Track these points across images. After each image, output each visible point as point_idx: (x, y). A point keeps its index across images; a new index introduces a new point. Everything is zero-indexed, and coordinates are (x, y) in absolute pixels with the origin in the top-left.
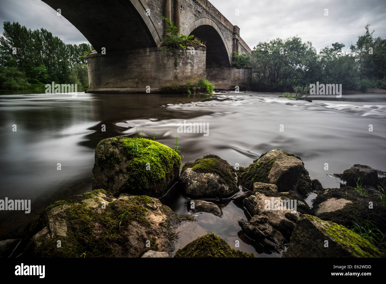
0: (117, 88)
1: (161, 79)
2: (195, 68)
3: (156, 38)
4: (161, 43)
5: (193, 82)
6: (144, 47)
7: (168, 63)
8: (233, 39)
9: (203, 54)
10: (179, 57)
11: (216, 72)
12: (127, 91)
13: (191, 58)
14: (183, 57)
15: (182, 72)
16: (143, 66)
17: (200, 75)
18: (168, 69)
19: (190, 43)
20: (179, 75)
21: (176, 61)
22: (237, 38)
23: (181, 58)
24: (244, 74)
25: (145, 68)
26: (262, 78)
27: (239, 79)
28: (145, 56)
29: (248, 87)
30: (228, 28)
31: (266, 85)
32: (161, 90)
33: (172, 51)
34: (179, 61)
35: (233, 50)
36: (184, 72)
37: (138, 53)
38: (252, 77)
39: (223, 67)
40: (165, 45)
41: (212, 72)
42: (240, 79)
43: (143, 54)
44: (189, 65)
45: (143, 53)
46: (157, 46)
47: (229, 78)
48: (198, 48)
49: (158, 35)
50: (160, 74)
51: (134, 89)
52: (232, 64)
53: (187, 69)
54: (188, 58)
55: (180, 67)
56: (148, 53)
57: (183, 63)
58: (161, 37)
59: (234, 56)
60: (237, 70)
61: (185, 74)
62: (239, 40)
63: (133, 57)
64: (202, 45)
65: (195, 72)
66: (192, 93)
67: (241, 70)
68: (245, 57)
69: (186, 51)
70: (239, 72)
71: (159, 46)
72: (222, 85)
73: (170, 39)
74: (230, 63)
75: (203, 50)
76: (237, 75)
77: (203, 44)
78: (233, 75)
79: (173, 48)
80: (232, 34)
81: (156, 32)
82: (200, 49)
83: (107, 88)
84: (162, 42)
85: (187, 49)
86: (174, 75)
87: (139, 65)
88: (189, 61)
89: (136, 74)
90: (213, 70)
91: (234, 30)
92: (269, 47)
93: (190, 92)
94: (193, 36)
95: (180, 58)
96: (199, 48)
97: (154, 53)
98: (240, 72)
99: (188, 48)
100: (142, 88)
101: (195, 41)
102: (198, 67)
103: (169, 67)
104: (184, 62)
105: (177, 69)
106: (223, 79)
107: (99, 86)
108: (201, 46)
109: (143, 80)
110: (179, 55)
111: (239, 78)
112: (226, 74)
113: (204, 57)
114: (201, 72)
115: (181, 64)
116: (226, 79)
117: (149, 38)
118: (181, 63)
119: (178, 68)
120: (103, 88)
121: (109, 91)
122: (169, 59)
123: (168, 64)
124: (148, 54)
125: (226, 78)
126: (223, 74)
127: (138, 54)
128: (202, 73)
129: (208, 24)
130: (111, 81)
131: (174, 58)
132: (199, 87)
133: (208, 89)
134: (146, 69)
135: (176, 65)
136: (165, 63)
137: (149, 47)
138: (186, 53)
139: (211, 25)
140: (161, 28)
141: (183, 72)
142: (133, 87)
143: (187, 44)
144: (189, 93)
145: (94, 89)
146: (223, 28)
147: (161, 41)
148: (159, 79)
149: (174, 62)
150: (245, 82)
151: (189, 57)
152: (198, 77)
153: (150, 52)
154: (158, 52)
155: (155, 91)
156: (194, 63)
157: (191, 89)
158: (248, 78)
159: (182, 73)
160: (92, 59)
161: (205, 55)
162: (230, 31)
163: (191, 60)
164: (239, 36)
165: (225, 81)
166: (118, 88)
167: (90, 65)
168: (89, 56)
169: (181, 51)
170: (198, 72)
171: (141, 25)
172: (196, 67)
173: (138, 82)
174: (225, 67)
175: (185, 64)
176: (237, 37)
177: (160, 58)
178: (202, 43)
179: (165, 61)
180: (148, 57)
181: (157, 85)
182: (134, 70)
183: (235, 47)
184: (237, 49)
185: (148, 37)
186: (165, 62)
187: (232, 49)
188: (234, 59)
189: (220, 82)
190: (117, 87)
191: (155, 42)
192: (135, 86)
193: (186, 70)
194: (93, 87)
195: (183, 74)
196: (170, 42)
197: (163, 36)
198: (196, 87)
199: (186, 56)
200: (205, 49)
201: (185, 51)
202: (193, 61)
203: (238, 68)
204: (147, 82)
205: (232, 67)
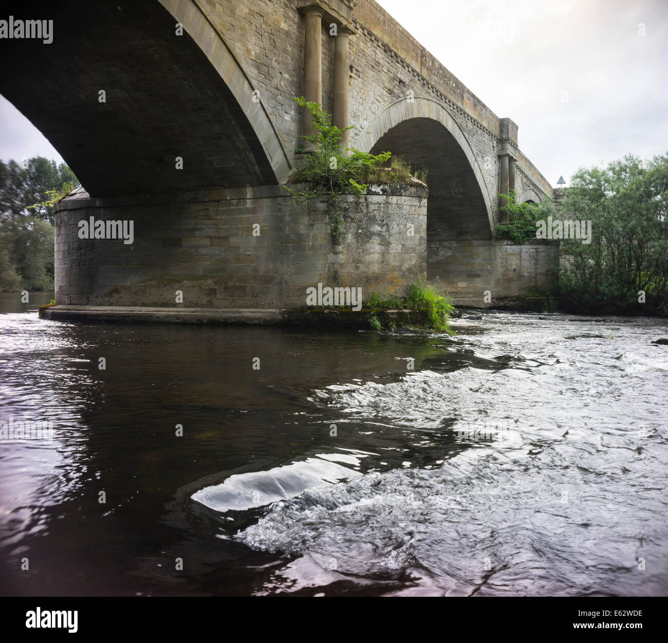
0: (144, 305)
1: (287, 283)
2: (394, 251)
3: (276, 160)
4: (291, 173)
5: (389, 292)
6: (238, 185)
7: (311, 234)
8: (500, 157)
9: (419, 207)
10: (345, 217)
11: (450, 254)
12: (177, 317)
13: (383, 221)
14: (358, 216)
15: (354, 261)
16: (233, 241)
17: (410, 270)
18: (310, 253)
19: (379, 176)
20: (342, 271)
21: (335, 229)
22: (511, 155)
23: (352, 219)
24: (536, 260)
25: (238, 248)
26: (591, 274)
27: (521, 276)
28: (240, 212)
29: (548, 300)
30: (485, 124)
31: (604, 295)
32: (286, 316)
33: (325, 198)
34: (346, 229)
35: (501, 189)
36: (360, 261)
37: (218, 201)
38: (559, 270)
39: (469, 237)
40: (303, 181)
41: (436, 254)
42: (524, 277)
43: (233, 205)
44: (376, 240)
45: (234, 202)
46: (277, 183)
47: (490, 272)
48: (402, 191)
49: (283, 150)
50: (285, 266)
51: (198, 309)
52: (498, 230)
53: (369, 254)
54: (372, 220)
55: (349, 245)
56: (249, 202)
57: (357, 233)
58: (291, 156)
59: (502, 208)
60: (514, 247)
61: (362, 268)
62: (515, 160)
63: (202, 213)
64: (415, 180)
65: (393, 262)
66: (386, 326)
67: (526, 249)
68: (536, 208)
69: (366, 199)
70: (520, 254)
71: (283, 182)
72: (467, 293)
73: (319, 163)
74: (492, 229)
75: (419, 197)
76: (514, 263)
77: (419, 177)
78: (502, 263)
79: (329, 189)
80: (495, 142)
81: (276, 142)
82: (408, 193)
83: (111, 305)
84: (295, 170)
85: (370, 193)
86: (329, 271)
87: (219, 238)
88: (377, 228)
89: (209, 263)
90: (438, 249)
91: (501, 131)
92: (607, 181)
93: (378, 323)
94: (387, 155)
95: (349, 220)
96: (405, 190)
97: (266, 202)
98: (523, 254)
99: (373, 189)
100: (226, 307)
101: (393, 170)
102: (403, 245)
103: (313, 246)
104: (360, 231)
105: (340, 252)
106: (472, 276)
107: (88, 298)
108: (412, 185)
109: (231, 284)
110: (346, 210)
111: (519, 273)
112: (479, 260)
113: (421, 218)
114: (412, 260)
115: (350, 238)
116: (479, 276)
117: (254, 160)
118: (350, 235)
119: (341, 250)
120: (100, 305)
121: (119, 316)
122: (314, 220)
123: (311, 238)
124: (249, 204)
125: (478, 273)
126: (472, 261)
127: (216, 203)
128: (415, 266)
129: (427, 116)
130: (128, 284)
131: (331, 218)
132: (405, 308)
133: (435, 316)
134: (242, 251)
135: (334, 239)
136: (301, 235)
137: (252, 186)
138: (367, 206)
139: (435, 118)
140: (292, 129)
141: (357, 262)
142: (196, 305)
143: (371, 177)
144: (375, 328)
145: (70, 307)
146: (470, 125)
147: (290, 168)
148: (280, 282)
149: (330, 231)
150: (540, 283)
151: (375, 216)
152: (403, 276)
153: (255, 198)
154: (280, 199)
155: (268, 318)
156: (390, 236)
157: (382, 316)
158: (547, 271)
159: (354, 265)
160: (72, 214)
161: (424, 211)
162: (489, 133)
163: (382, 226)
164: (515, 147)
165: (477, 280)
166: (147, 306)
167: (62, 232)
168: (61, 204)
169: (351, 198)
170: (402, 262)
171: (234, 122)
172: (396, 248)
173: (215, 290)
174: (475, 239)
175: (364, 237)
176: (510, 150)
177: (287, 219)
178: (416, 174)
179: (302, 227)
180: (247, 216)
181: (274, 301)
182: (203, 251)
183: (506, 179)
184: (512, 185)
185: (252, 156)
186: (302, 230)
187: (495, 188)
188: (502, 215)
189: (462, 284)
190: (146, 301)
191: (274, 169)
192: (204, 300)
193: (367, 257)
194: (66, 299)
195: (357, 268)
196: (319, 171)
197: (296, 153)
198: (397, 307)
199: (368, 213)
200: (425, 194)
201: (362, 200)
202: (388, 230)
203: (516, 241)
204: (242, 289)
205: (497, 239)
